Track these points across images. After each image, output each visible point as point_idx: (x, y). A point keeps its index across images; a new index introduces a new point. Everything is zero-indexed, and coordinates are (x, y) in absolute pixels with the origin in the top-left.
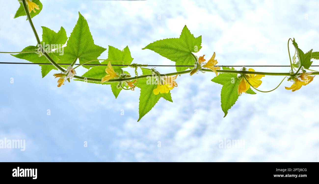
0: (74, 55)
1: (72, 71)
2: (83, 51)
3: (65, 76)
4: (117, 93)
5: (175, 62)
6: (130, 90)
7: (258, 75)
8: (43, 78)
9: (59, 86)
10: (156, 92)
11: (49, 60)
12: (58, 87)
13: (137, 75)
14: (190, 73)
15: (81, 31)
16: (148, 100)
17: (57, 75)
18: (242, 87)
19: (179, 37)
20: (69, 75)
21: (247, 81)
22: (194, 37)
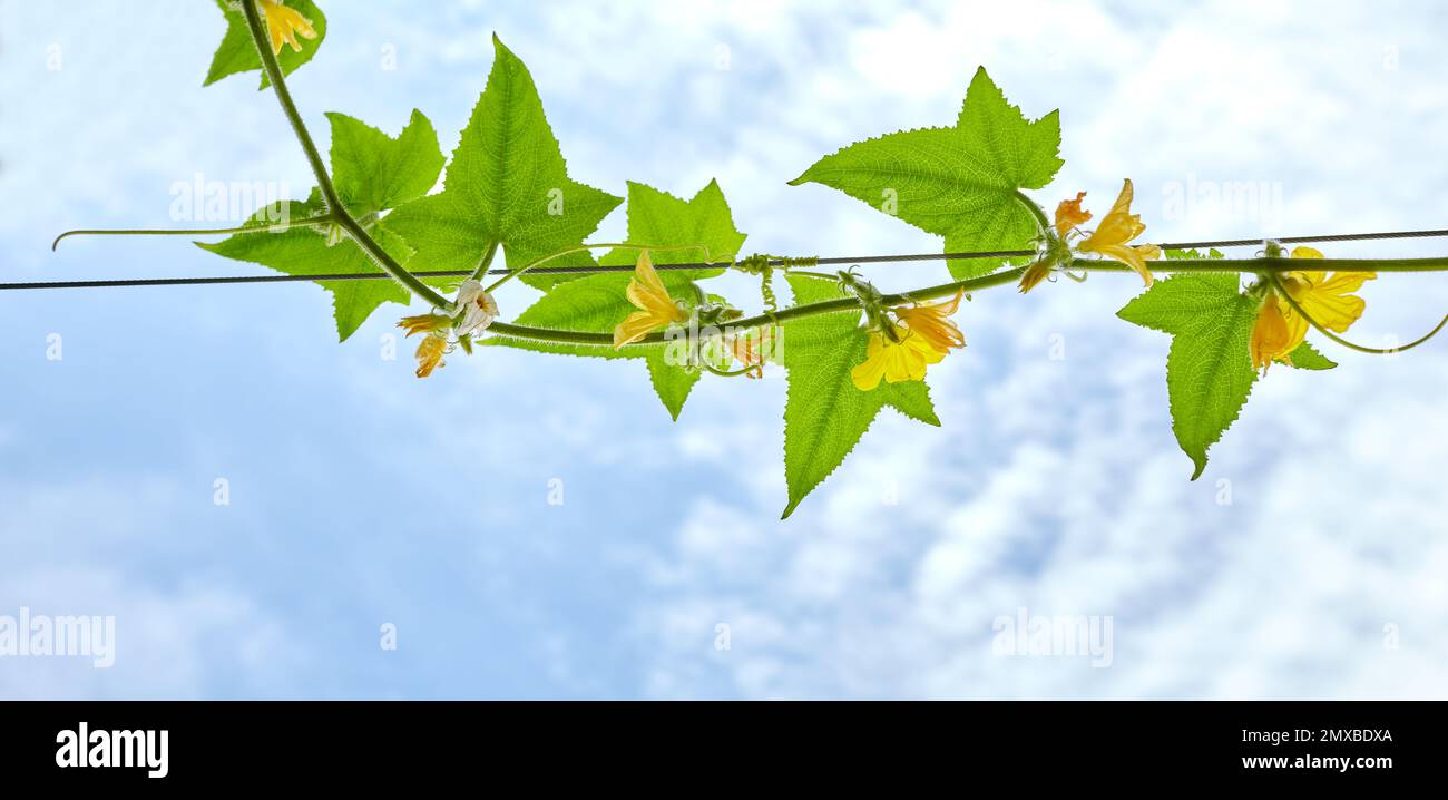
0: (481, 230)
1: (481, 303)
2: (519, 213)
3: (451, 324)
4: (678, 394)
5: (941, 239)
6: (743, 376)
7: (1342, 274)
8: (341, 341)
9: (423, 372)
10: (864, 379)
11: (372, 256)
12: (419, 376)
13: (772, 307)
14: (1019, 281)
15: (506, 119)
16: (824, 421)
17: (415, 323)
18: (1269, 335)
19: (952, 122)
20: (467, 319)
21: (1295, 305)
22: (1025, 117)
